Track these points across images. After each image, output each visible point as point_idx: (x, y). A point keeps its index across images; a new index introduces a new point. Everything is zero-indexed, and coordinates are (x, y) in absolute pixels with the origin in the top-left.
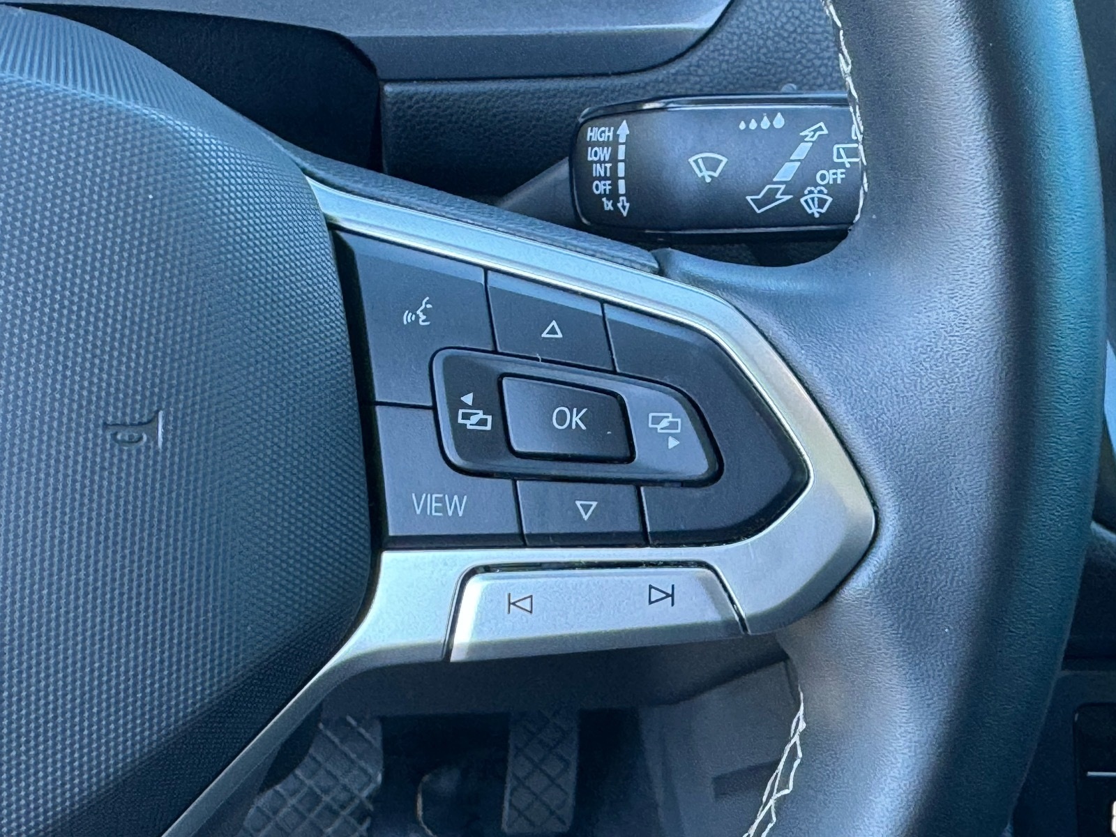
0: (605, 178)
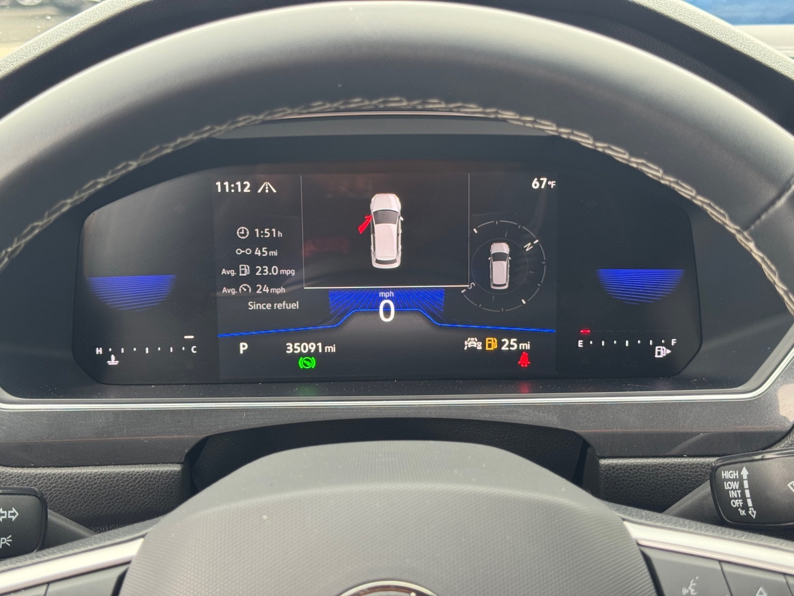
0: (738, 498)
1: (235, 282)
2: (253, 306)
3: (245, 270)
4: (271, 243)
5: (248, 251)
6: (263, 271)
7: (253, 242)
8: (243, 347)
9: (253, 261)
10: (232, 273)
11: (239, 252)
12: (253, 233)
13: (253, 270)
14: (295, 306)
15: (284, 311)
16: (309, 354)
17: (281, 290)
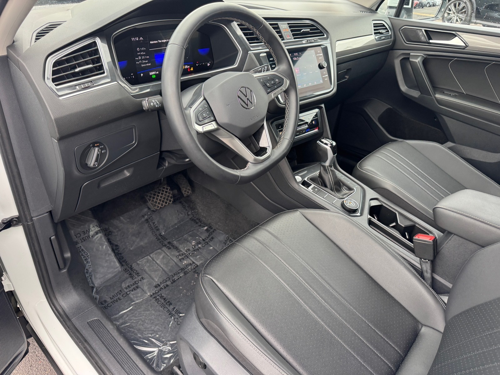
1: (138, 61)
2: (142, 66)
3: (140, 58)
4: (144, 51)
5: (140, 53)
6: (143, 57)
7: (141, 51)
8: (142, 75)
9: (141, 55)
10: (138, 59)
11: (138, 54)
12: (140, 49)
13: (141, 58)
14: (150, 64)
15: (148, 66)
16: (154, 74)
17: (147, 61)
